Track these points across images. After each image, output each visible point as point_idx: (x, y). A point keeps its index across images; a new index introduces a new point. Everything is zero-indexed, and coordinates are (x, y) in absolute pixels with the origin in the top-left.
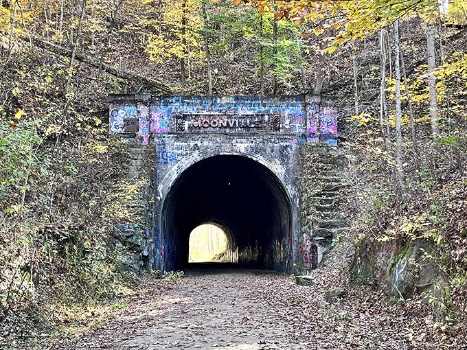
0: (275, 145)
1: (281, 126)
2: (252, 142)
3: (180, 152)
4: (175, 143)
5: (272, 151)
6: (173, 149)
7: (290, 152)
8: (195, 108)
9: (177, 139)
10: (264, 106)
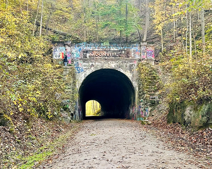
0: (128, 64)
1: (130, 55)
2: (117, 63)
3: (86, 67)
4: (83, 64)
5: (126, 66)
6: (82, 66)
7: (134, 67)
8: (91, 48)
9: (84, 62)
10: (122, 47)
